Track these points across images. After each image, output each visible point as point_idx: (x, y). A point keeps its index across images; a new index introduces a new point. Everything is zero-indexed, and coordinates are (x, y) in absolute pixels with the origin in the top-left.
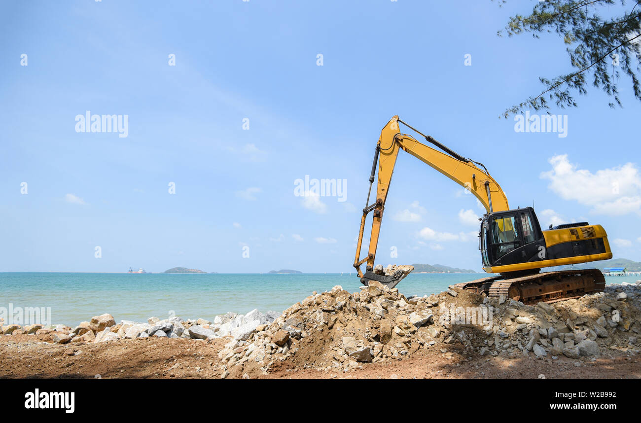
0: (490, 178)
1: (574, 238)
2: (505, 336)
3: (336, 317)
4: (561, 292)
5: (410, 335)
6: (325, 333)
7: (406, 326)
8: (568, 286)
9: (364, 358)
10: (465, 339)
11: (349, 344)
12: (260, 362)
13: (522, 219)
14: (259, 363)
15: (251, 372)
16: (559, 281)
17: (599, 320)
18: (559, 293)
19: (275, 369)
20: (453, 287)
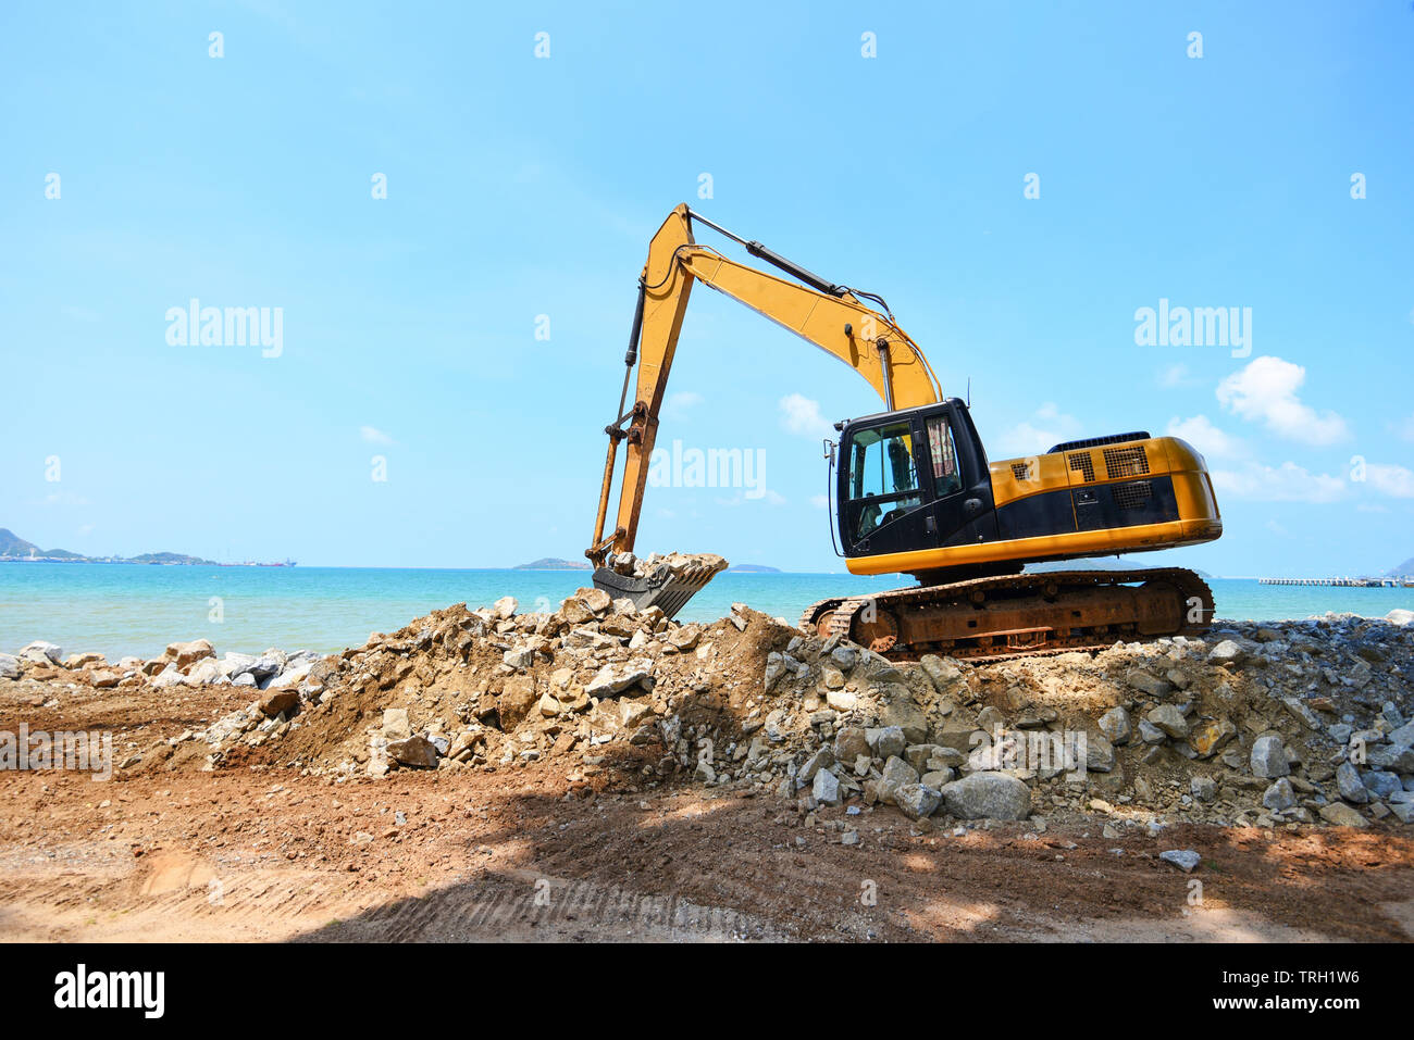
0: (894, 328)
1: (1077, 478)
2: (776, 739)
3: (409, 664)
4: (1048, 632)
5: (571, 715)
6: (366, 697)
7: (564, 695)
8: (1077, 614)
9: (414, 759)
10: (673, 737)
11: (395, 724)
12: (214, 744)
13: (931, 432)
14: (211, 747)
15: (185, 763)
16: (1051, 600)
17: (1106, 717)
18: (1041, 633)
19: (232, 762)
20: (740, 608)
